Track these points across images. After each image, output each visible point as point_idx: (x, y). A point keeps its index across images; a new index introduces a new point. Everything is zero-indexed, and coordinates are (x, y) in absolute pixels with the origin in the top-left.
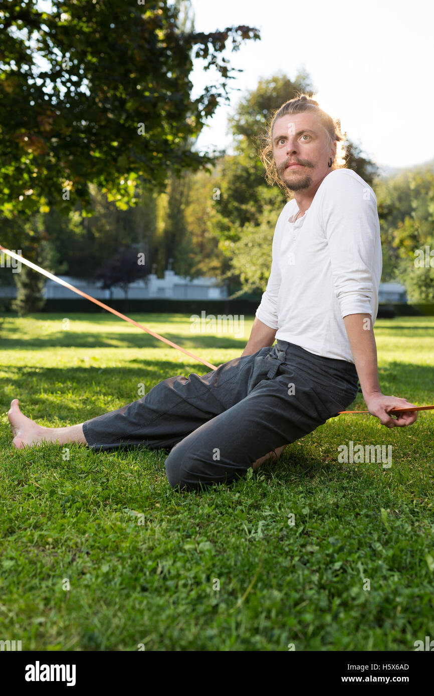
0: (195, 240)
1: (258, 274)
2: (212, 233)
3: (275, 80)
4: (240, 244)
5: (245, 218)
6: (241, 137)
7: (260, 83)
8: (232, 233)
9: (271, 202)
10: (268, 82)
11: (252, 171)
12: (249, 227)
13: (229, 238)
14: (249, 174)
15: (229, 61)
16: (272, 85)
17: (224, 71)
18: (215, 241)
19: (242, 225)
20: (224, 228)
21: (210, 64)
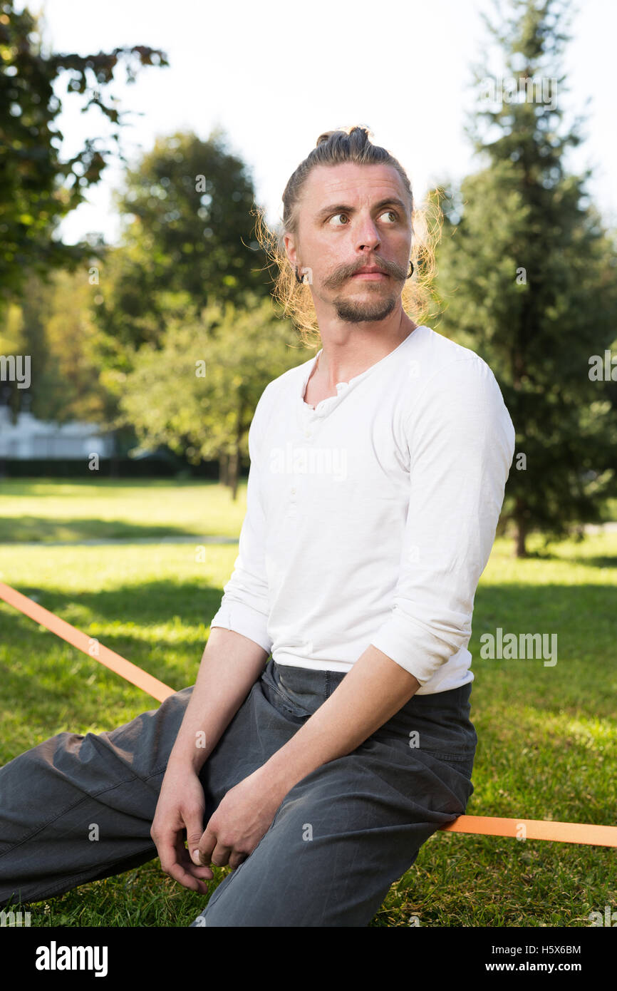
0: (64, 368)
1: (162, 423)
2: (90, 359)
3: (178, 136)
4: (135, 378)
5: (139, 339)
6: (131, 219)
7: (157, 141)
8: (121, 359)
9: (180, 315)
10: (168, 139)
11: (148, 268)
12: (147, 353)
13: (118, 367)
14: (143, 275)
15: (119, 100)
16: (175, 144)
17: (113, 115)
18: (95, 373)
19: (137, 349)
20: (108, 353)
21: (90, 103)
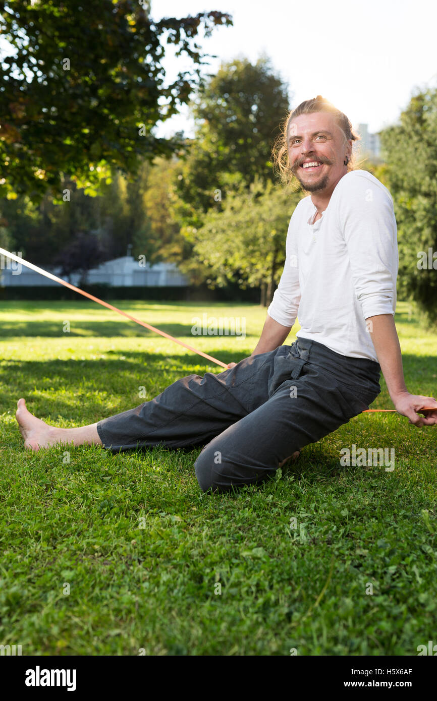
0: (154, 225)
1: (222, 261)
2: (174, 218)
3: (236, 64)
4: (204, 230)
5: (208, 204)
6: (203, 121)
7: (222, 66)
8: (194, 219)
9: (235, 188)
10: (229, 66)
11: (214, 156)
12: (213, 213)
13: (191, 224)
14: (211, 159)
15: (200, 47)
16: (234, 69)
17: (196, 57)
18: (176, 228)
19: (206, 212)
20: (185, 214)
21: (181, 50)
